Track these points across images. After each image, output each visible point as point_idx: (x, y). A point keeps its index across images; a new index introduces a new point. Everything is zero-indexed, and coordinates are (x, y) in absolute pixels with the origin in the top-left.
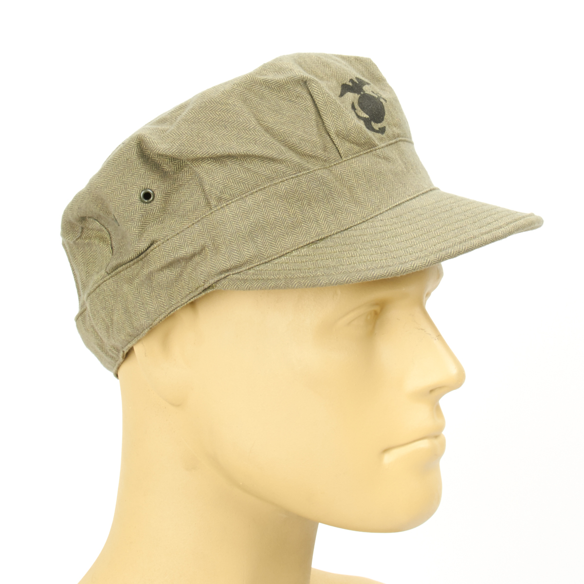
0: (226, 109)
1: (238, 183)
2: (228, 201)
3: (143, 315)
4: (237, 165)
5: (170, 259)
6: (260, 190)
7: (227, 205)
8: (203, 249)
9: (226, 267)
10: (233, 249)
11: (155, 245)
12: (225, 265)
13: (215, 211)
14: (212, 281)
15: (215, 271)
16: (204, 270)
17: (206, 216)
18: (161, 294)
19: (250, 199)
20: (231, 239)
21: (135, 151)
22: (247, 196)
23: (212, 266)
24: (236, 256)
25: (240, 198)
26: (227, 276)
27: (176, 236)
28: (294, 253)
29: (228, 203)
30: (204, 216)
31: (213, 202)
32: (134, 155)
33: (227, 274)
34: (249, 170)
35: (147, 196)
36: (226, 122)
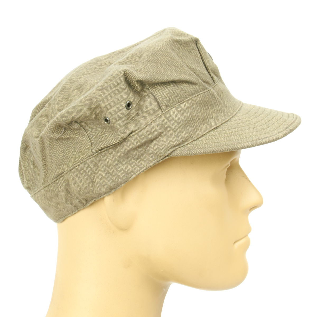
0: (167, 55)
1: (177, 96)
2: (171, 107)
3: (123, 175)
4: (176, 86)
5: (143, 141)
6: (188, 100)
7: (171, 109)
8: (160, 134)
9: (176, 143)
10: (178, 134)
11: (134, 134)
12: (175, 142)
13: (165, 112)
14: (169, 152)
15: (170, 146)
16: (164, 146)
17: (160, 115)
18: (134, 163)
19: (183, 105)
20: (176, 128)
21: (122, 79)
22: (181, 104)
23: (169, 143)
24: (180, 137)
25: (178, 105)
26: (177, 149)
27: (146, 128)
28: (208, 135)
29: (172, 108)
30: (159, 116)
31: (163, 108)
32: (122, 81)
33: (177, 148)
34: (182, 89)
35: (129, 105)
36: (169, 62)
